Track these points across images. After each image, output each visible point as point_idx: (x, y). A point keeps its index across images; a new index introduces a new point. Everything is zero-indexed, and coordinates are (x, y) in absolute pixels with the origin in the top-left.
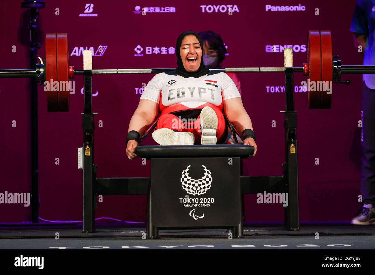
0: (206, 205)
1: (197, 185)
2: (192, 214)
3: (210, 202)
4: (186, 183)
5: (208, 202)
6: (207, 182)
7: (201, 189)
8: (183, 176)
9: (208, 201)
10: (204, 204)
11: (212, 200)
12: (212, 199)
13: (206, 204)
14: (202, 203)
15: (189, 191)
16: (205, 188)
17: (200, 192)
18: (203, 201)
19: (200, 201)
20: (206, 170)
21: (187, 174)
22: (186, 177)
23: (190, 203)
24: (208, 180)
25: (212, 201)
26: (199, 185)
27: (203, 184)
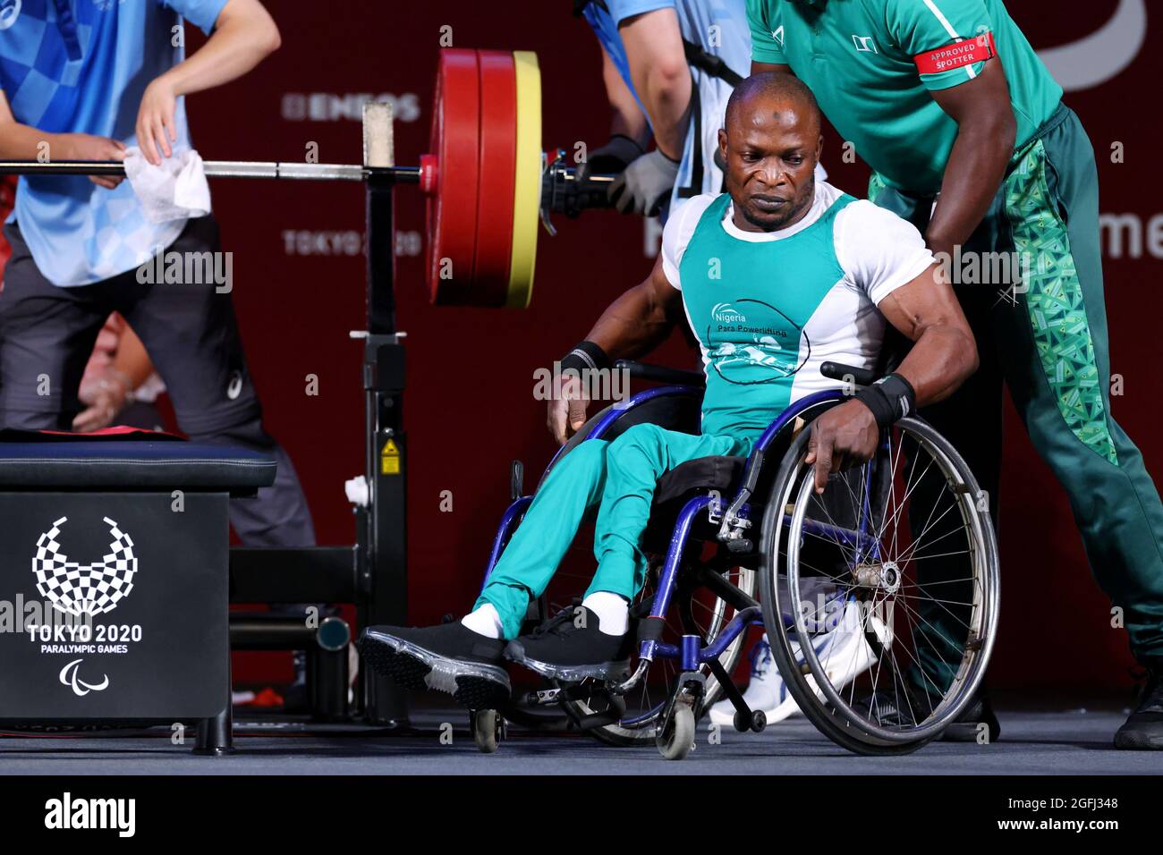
0: (116, 649)
1: (85, 582)
2: (69, 677)
3: (128, 640)
4: (49, 574)
5: (123, 639)
6: (121, 574)
7: (99, 595)
8: (41, 553)
9: (121, 633)
10: (108, 643)
11: (136, 633)
12: (137, 630)
13: (113, 644)
14: (104, 640)
15: (60, 603)
16: (111, 591)
17: (97, 606)
18: (105, 635)
20: (116, 533)
21: (54, 546)
22: (49, 555)
24: (122, 565)
25: (137, 636)
26: (95, 583)
27: (108, 579)
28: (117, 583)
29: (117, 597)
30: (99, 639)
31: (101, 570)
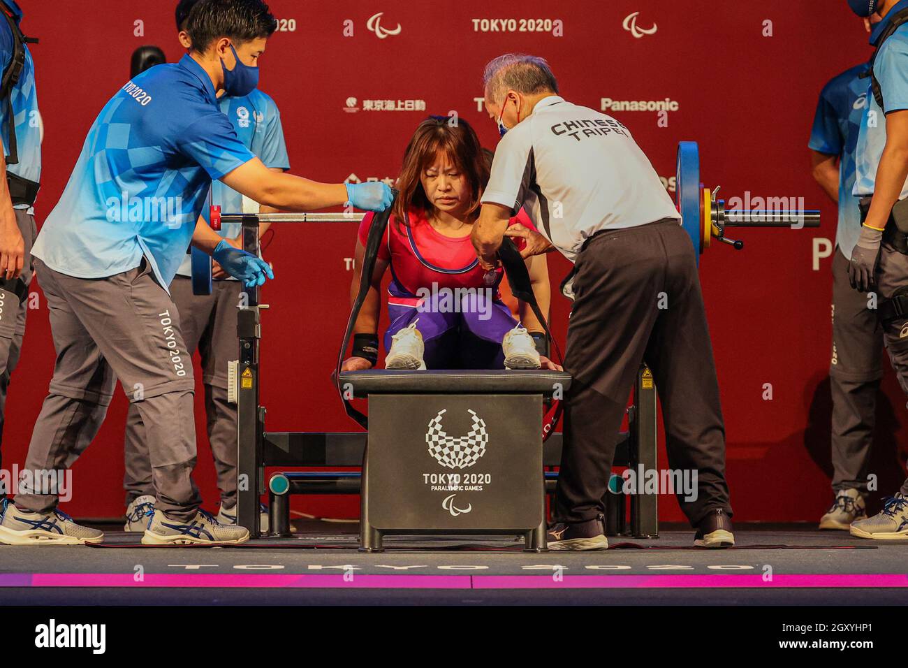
0: (476, 488)
1: (457, 448)
2: (448, 505)
3: (483, 483)
4: (436, 444)
5: (480, 482)
6: (478, 444)
7: (465, 456)
8: (431, 431)
9: (478, 479)
10: (471, 484)
11: (487, 478)
12: (488, 477)
13: (474, 485)
14: (468, 483)
15: (442, 460)
16: (472, 454)
17: (464, 463)
18: (469, 480)
19: (463, 479)
20: (475, 418)
21: (438, 427)
22: (436, 432)
23: (444, 482)
24: (479, 438)
25: (488, 481)
26: (463, 449)
27: (471, 446)
28: (476, 449)
29: (476, 457)
30: (466, 482)
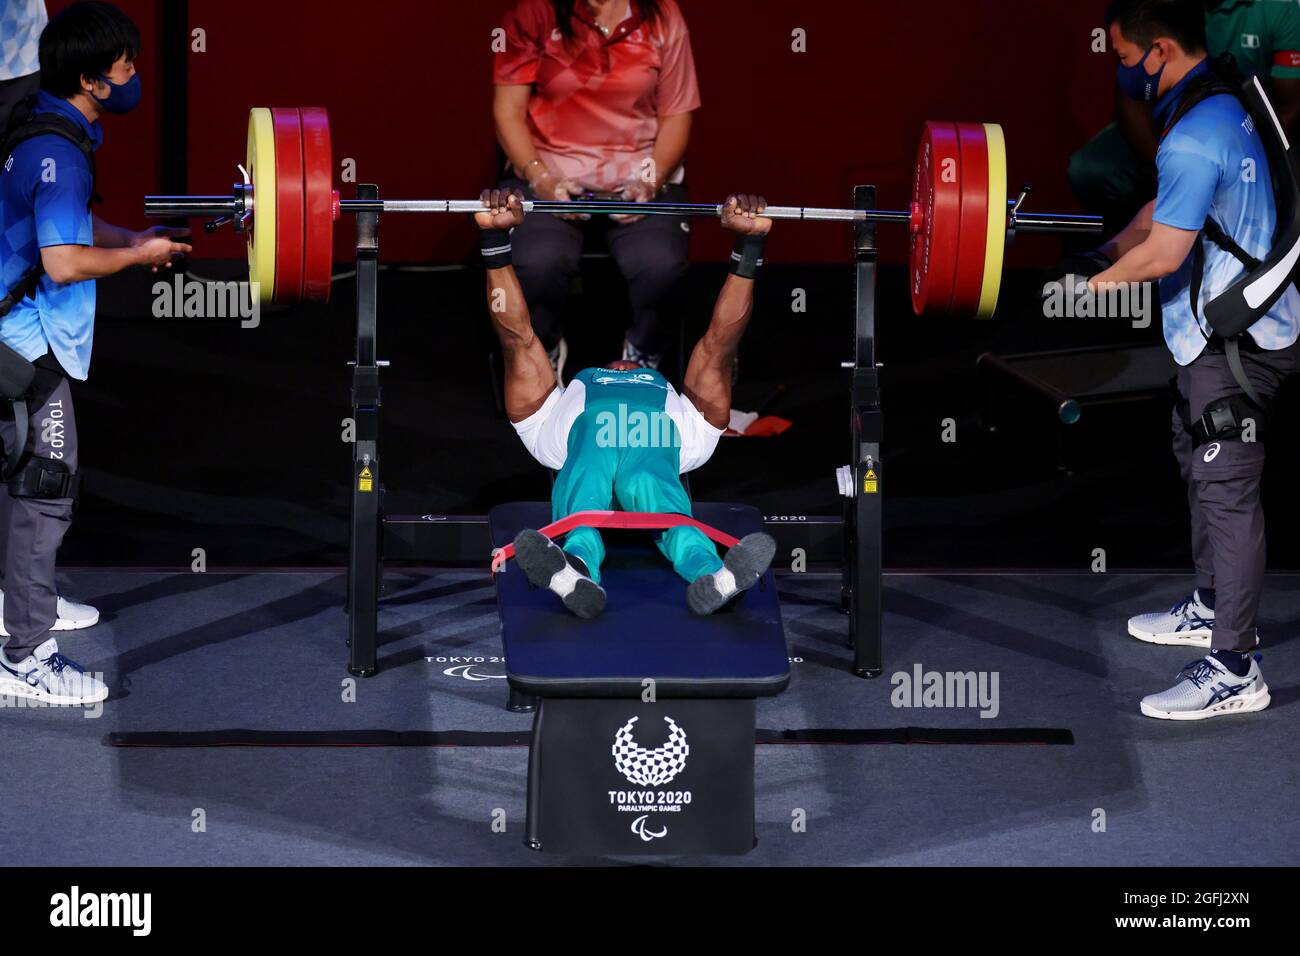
0: (673, 809)
1: (650, 762)
2: (638, 828)
3: (681, 802)
4: (625, 757)
6: (676, 757)
7: (660, 771)
8: (619, 742)
9: (676, 798)
10: (666, 804)
11: (687, 797)
12: (687, 795)
13: (670, 805)
14: (663, 802)
15: (632, 776)
16: (669, 768)
17: (659, 779)
18: (665, 799)
19: (657, 798)
20: (673, 727)
21: (628, 737)
22: (625, 743)
23: (634, 802)
24: (677, 750)
25: (687, 800)
26: (657, 763)
27: (667, 760)
28: (673, 763)
29: (673, 772)
30: (660, 801)
31: (662, 753)
